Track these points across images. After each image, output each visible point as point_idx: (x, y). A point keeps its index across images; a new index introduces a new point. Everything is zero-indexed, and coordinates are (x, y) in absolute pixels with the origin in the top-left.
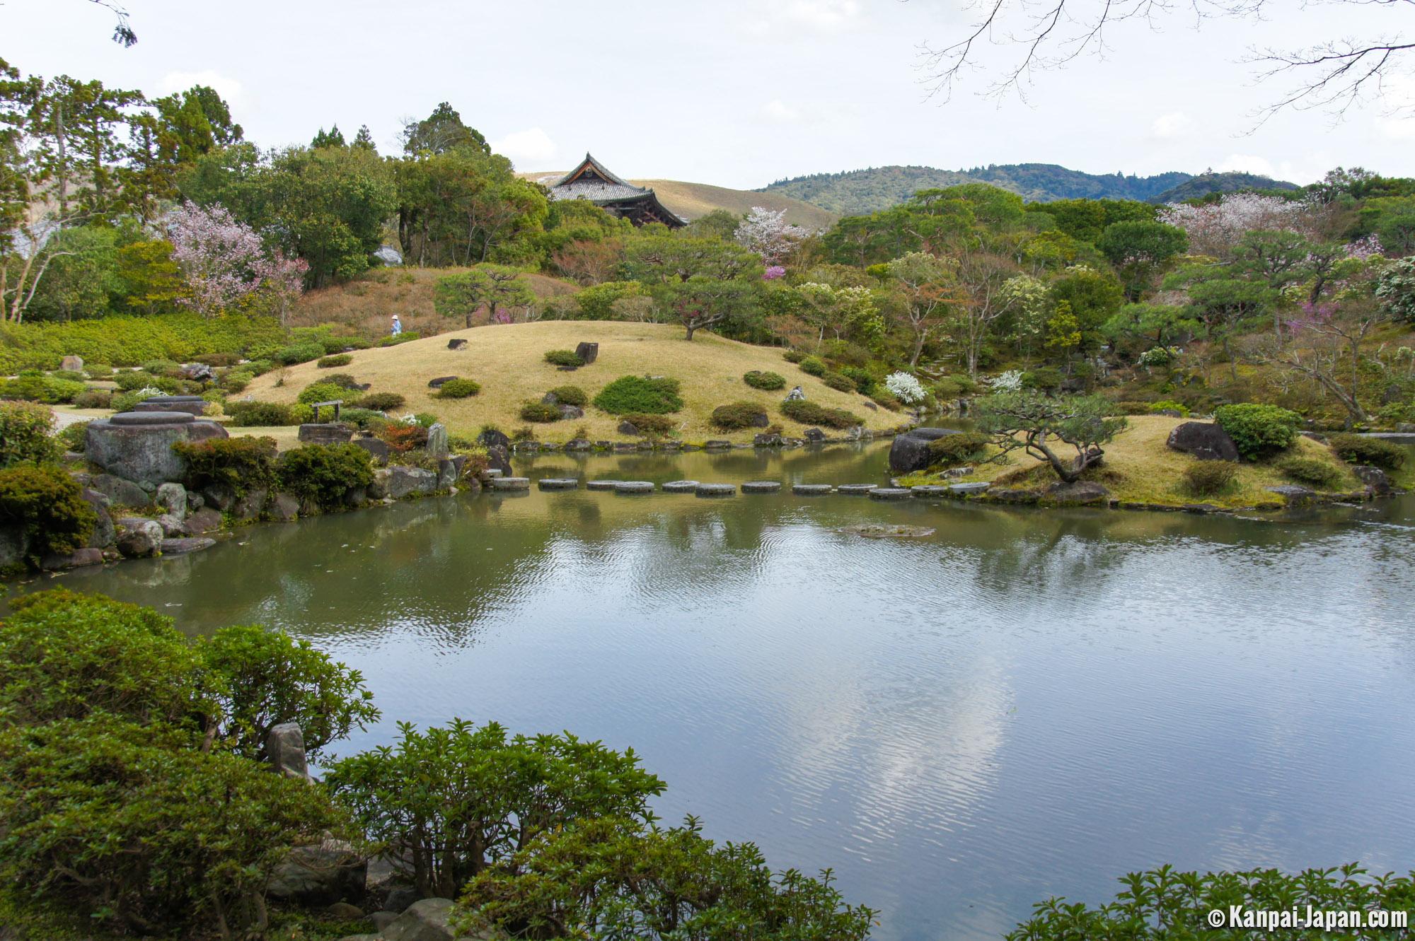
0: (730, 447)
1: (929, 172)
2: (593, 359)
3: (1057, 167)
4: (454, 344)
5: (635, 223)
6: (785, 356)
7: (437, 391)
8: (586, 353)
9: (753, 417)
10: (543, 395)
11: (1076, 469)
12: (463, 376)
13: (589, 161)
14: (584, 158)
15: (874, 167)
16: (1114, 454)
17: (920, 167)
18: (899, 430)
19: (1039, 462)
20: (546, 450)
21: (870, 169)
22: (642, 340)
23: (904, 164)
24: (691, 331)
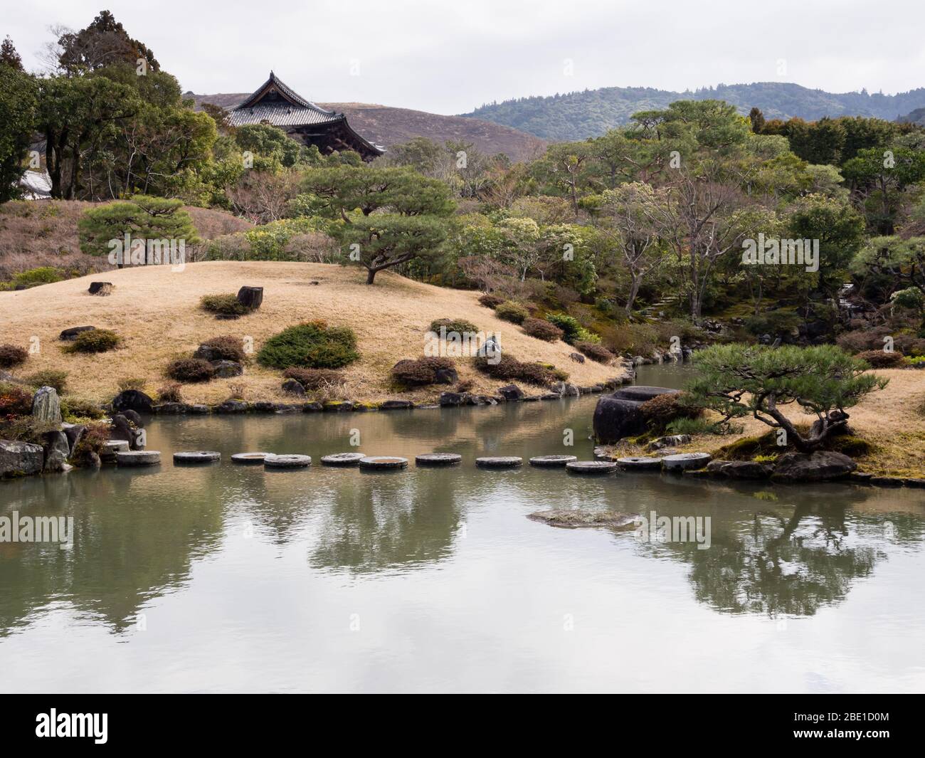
0: (412, 407)
1: (651, 93)
2: (257, 305)
3: (793, 85)
4: (96, 288)
5: (324, 151)
6: (480, 300)
7: (70, 344)
8: (249, 299)
9: (439, 372)
10: (196, 348)
11: (814, 437)
12: (102, 326)
13: (272, 81)
14: (268, 78)
15: (591, 89)
16: (860, 418)
17: (642, 89)
18: (610, 386)
19: (770, 428)
20: (194, 412)
21: (587, 91)
22: (317, 283)
23: (623, 86)
24: (372, 273)
